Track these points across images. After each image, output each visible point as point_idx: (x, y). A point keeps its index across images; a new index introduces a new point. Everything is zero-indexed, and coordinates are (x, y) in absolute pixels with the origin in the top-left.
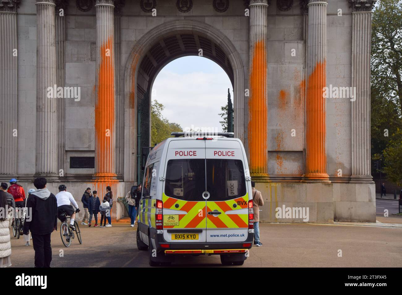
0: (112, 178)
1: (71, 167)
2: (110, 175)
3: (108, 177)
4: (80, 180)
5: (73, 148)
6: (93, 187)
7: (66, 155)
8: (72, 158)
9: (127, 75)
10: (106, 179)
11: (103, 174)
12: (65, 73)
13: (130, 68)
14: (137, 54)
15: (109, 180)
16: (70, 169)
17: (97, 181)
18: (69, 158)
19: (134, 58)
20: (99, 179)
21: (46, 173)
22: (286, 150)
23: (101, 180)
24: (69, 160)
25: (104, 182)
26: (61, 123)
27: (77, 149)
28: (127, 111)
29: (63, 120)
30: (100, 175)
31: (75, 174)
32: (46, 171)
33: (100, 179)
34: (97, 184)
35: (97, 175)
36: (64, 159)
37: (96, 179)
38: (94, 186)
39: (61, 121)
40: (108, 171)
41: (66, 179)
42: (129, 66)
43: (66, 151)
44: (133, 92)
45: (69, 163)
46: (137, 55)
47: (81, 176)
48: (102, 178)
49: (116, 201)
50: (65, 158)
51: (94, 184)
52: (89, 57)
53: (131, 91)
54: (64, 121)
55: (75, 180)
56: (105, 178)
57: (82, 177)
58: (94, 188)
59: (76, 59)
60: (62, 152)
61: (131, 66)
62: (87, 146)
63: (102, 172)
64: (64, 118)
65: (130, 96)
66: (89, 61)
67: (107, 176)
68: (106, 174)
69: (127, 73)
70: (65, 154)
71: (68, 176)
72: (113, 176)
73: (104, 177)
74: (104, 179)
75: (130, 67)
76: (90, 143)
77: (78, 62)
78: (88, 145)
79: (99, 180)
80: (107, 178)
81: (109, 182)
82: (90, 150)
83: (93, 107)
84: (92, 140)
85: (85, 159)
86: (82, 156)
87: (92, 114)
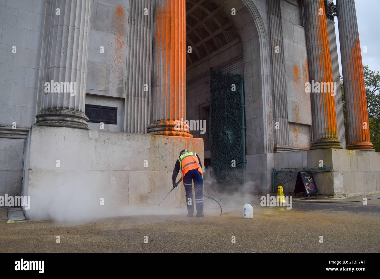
21: (71, 109)
22: (302, 123)
32: (71, 106)
51: (168, 139)
62: (103, 88)
76: (108, 85)
78: (104, 87)
82: (106, 95)
83: (115, 35)
84: (111, 82)
85: (96, 109)
86: (93, 104)
87: (112, 44)
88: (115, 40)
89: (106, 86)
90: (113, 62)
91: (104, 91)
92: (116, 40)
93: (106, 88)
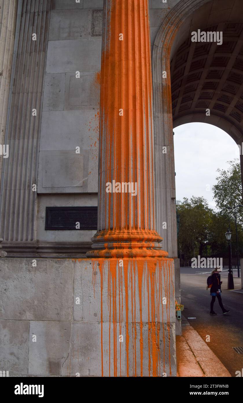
0: (152, 244)
1: (48, 227)
2: (146, 236)
3: (140, 240)
4: (64, 255)
5: (53, 188)
6: (95, 274)
7: (39, 203)
8: (49, 210)
9: (156, 57)
10: (134, 247)
11: (126, 231)
12: (45, 57)
13: (161, 47)
14: (172, 26)
15: (145, 249)
16: (45, 231)
17: (107, 253)
18: (45, 208)
19: (167, 32)
20: (112, 248)
23: (120, 251)
24: (43, 214)
25: (131, 256)
26: (33, 141)
27: (59, 191)
28: (158, 117)
29: (36, 136)
30: (115, 236)
31: (55, 242)
33: (117, 248)
34: (107, 262)
35: (107, 236)
36: (33, 210)
37: (104, 248)
38: (98, 270)
39: (33, 138)
40: (139, 224)
41: (38, 252)
42: (159, 43)
43: (39, 195)
44: (168, 85)
45: (44, 219)
46: (172, 28)
47: (66, 246)
48: (124, 244)
49: (171, 321)
50: (36, 209)
51: (99, 265)
52: (90, 30)
53: (165, 82)
54: (38, 138)
55: (55, 255)
56: (134, 243)
57: (68, 248)
58: (98, 276)
59: (65, 35)
60: (31, 197)
61: (163, 44)
62: (79, 183)
63: (123, 224)
64: (39, 131)
65: (162, 92)
66: (90, 36)
67: (138, 236)
68: (134, 231)
69: (156, 54)
70: (36, 201)
71: (40, 246)
72: (154, 237)
73: (129, 240)
74: (130, 248)
75: (160, 45)
76: (87, 178)
77: (70, 39)
78: (81, 182)
79: (114, 251)
80: (139, 244)
81: (144, 257)
82: (85, 192)
83: (94, 110)
84: (90, 173)
85: (74, 212)
86: (71, 206)
87: (90, 122)
88: (94, 116)
89: (84, 180)
90: (94, 145)
91: (81, 186)
92: (96, 115)
93: (84, 182)
